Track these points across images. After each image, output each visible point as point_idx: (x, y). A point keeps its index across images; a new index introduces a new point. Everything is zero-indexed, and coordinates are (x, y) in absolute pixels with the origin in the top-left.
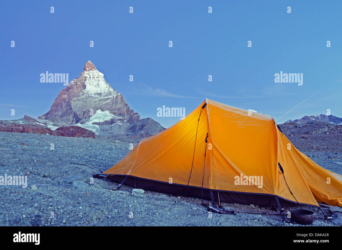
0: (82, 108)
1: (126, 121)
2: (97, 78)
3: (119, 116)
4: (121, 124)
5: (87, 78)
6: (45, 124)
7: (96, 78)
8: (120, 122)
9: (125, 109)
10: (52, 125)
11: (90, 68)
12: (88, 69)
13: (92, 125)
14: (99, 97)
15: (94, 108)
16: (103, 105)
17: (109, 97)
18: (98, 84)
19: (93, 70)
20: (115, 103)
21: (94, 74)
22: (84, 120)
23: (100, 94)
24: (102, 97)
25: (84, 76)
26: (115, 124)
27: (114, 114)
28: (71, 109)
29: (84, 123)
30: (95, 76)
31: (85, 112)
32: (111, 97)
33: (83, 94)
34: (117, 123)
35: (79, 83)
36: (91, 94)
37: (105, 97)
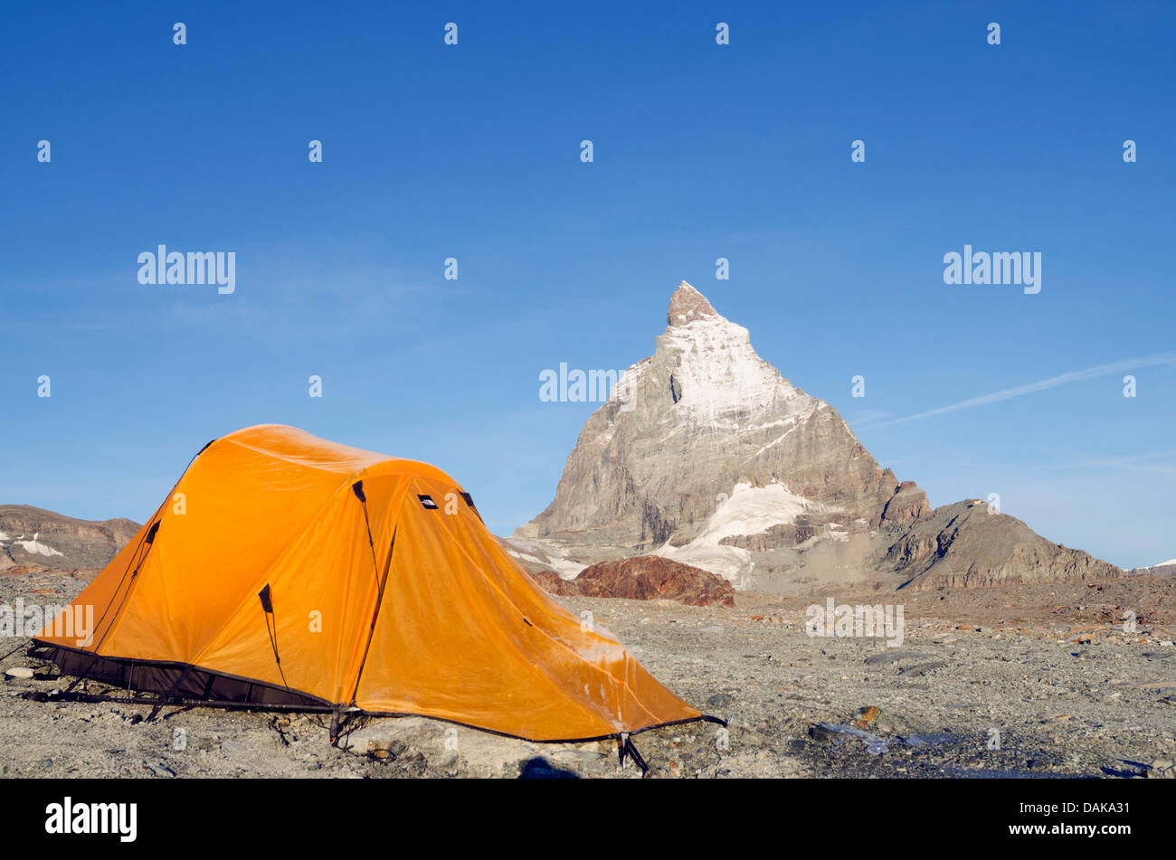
0: (676, 480)
1: (862, 521)
2: (723, 347)
3: (832, 504)
4: (843, 536)
5: (682, 355)
6: (541, 554)
7: (718, 351)
8: (835, 529)
9: (854, 469)
10: (566, 558)
11: (690, 313)
12: (682, 317)
13: (723, 550)
14: (736, 426)
15: (721, 474)
16: (757, 459)
17: (780, 423)
18: (729, 374)
19: (702, 318)
20: (809, 446)
21: (709, 332)
22: (684, 529)
23: (741, 414)
24: (751, 428)
25: (668, 346)
26: (815, 539)
27: (809, 493)
28: (631, 488)
29: (687, 542)
30: (713, 343)
31: (688, 496)
32: (787, 422)
33: (674, 423)
34: (825, 535)
35: (654, 380)
36: (705, 418)
37: (761, 424)
